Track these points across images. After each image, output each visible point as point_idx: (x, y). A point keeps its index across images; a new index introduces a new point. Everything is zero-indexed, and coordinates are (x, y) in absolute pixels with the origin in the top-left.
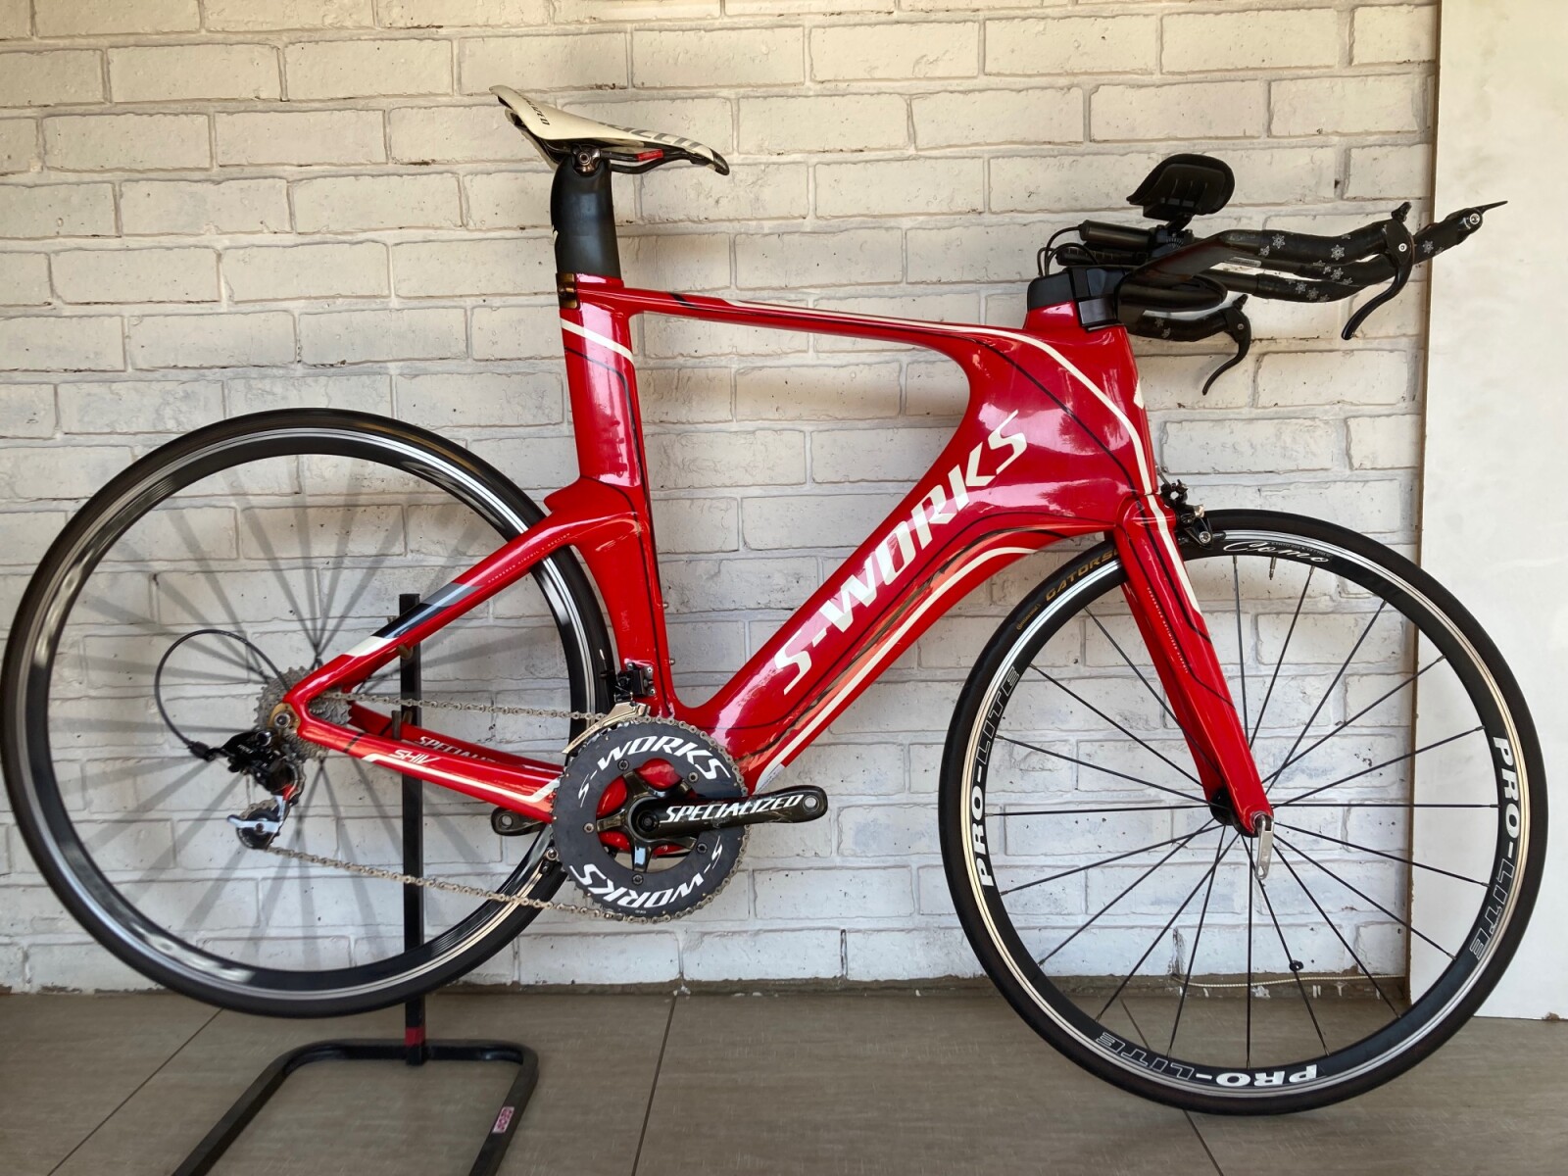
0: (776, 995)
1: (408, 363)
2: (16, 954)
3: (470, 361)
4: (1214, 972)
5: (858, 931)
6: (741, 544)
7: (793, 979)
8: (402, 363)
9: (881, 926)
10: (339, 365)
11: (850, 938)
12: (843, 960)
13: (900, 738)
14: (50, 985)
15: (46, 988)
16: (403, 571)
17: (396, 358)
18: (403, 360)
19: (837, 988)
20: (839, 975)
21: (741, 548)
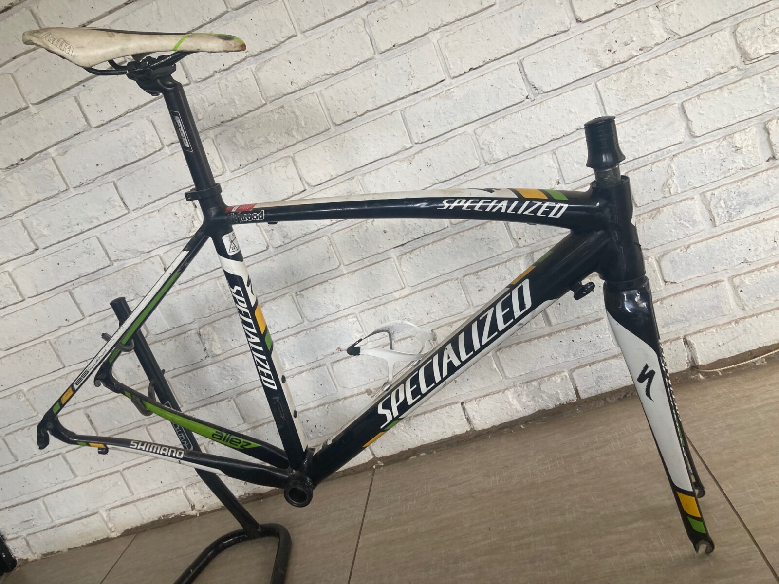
0: (435, 452)
1: (60, 145)
2: (22, 542)
3: (93, 130)
4: (721, 357)
5: (471, 400)
6: (306, 185)
7: (442, 440)
8: (55, 147)
9: (485, 393)
10: (21, 162)
11: (467, 406)
12: (468, 419)
13: (456, 275)
14: (45, 553)
15: (44, 555)
16: (114, 275)
17: (49, 145)
18: (55, 145)
19: (471, 437)
20: (469, 429)
21: (307, 188)
